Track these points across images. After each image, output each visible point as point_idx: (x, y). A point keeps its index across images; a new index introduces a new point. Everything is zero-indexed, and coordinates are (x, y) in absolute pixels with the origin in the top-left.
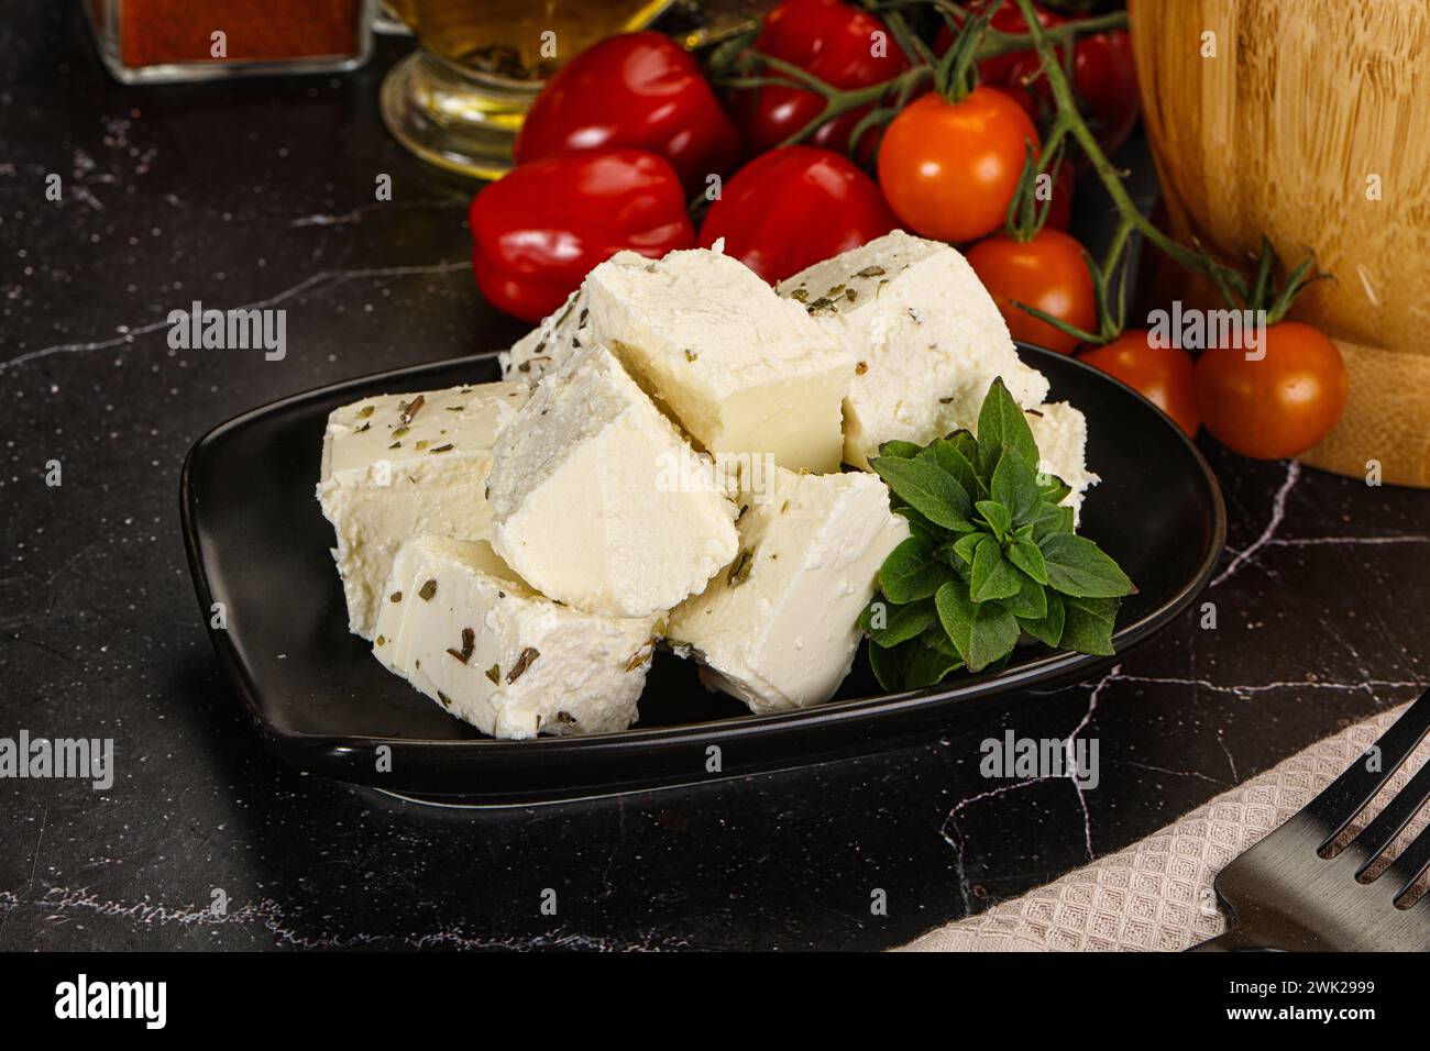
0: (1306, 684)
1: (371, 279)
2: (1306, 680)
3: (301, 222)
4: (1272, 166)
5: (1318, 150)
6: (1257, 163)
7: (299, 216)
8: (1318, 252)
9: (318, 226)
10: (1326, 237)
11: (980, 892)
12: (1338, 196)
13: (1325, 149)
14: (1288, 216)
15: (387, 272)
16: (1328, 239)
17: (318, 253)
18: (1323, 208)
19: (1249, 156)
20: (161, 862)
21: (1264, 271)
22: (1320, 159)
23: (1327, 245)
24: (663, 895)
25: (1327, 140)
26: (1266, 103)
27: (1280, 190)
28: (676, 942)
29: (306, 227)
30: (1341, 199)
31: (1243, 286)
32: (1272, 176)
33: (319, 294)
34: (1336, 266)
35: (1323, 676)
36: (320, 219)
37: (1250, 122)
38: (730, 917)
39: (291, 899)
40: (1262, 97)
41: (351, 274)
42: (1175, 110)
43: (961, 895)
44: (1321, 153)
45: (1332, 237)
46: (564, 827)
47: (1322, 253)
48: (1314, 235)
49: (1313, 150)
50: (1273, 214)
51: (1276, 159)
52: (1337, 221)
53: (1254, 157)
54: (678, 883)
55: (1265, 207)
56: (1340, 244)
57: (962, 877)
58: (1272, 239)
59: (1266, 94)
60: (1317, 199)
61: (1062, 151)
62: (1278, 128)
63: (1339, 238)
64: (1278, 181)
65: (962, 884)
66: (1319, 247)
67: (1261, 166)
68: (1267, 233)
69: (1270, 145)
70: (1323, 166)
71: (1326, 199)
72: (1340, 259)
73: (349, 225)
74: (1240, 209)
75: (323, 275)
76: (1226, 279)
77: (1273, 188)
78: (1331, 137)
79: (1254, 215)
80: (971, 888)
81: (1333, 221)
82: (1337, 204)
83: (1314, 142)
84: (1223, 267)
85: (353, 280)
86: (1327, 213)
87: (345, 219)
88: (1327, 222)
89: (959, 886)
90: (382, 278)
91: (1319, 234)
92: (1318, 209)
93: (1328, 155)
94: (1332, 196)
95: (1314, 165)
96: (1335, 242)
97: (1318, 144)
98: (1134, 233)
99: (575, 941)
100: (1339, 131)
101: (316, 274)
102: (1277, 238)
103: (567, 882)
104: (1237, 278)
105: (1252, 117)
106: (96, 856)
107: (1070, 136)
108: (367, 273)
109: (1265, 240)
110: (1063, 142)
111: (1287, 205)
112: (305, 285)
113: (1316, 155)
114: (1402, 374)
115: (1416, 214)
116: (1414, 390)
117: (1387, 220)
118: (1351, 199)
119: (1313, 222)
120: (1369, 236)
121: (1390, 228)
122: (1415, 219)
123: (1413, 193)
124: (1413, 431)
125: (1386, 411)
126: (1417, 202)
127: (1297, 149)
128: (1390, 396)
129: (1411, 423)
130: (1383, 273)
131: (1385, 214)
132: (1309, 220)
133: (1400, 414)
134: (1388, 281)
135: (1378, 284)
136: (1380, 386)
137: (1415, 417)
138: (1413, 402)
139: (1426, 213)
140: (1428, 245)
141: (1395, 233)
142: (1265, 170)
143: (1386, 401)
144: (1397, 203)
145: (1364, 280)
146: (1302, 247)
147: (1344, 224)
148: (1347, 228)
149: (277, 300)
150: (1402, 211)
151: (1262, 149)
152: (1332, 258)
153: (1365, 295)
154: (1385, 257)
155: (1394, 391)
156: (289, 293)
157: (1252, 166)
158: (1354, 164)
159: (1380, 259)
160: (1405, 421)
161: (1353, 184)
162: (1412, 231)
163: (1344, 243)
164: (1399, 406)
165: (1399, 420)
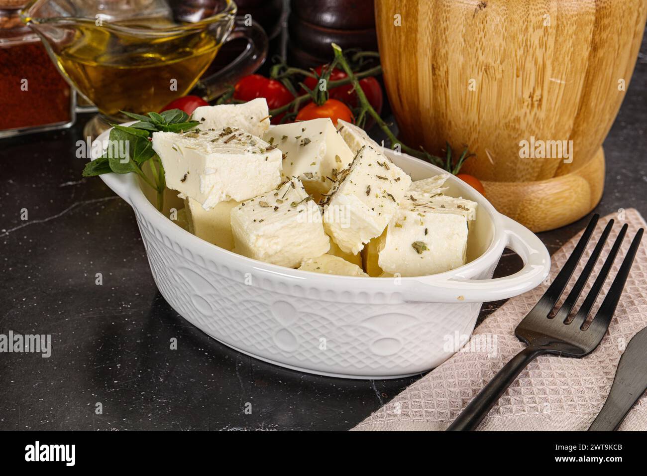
0: (489, 309)
1: (96, 203)
2: (489, 308)
3: (63, 185)
4: (449, 114)
5: (467, 104)
6: (443, 114)
7: (62, 183)
8: (469, 145)
9: (69, 185)
10: (472, 139)
11: (385, 395)
12: (476, 122)
13: (470, 104)
14: (457, 133)
15: (101, 200)
16: (473, 139)
17: (73, 195)
18: (471, 128)
19: (439, 111)
20: (69, 419)
21: (449, 156)
22: (468, 108)
23: (473, 142)
25: (470, 101)
26: (445, 89)
27: (453, 123)
28: (274, 426)
29: (65, 186)
30: (477, 124)
32: (448, 119)
33: (77, 210)
34: (477, 150)
35: (495, 306)
36: (70, 183)
37: (439, 98)
39: (122, 427)
40: (443, 87)
41: (87, 202)
42: (407, 98)
43: (377, 397)
44: (468, 106)
45: (475, 139)
46: (220, 390)
47: (471, 146)
48: (467, 139)
49: (465, 105)
50: (450, 133)
51: (450, 110)
52: (476, 132)
53: (441, 111)
54: (269, 405)
55: (447, 130)
57: (376, 391)
58: (450, 144)
59: (445, 86)
60: (468, 124)
61: (365, 119)
62: (451, 98)
63: (477, 138)
64: (452, 119)
65: (377, 393)
66: (469, 144)
67: (445, 115)
68: (448, 141)
69: (448, 106)
70: (469, 111)
71: (472, 124)
72: (478, 147)
73: (81, 184)
74: (436, 133)
75: (76, 204)
76: (435, 160)
77: (450, 123)
78: (472, 99)
79: (443, 135)
80: (381, 394)
81: (475, 133)
82: (476, 126)
83: (465, 102)
84: (433, 156)
85: (89, 204)
86: (472, 129)
87: (80, 182)
88: (472, 133)
89: (376, 394)
90: (100, 202)
91: (469, 139)
92: (468, 128)
93: (471, 108)
94: (474, 123)
95: (466, 111)
96: (476, 141)
97: (467, 101)
99: (235, 430)
100: (475, 96)
101: (74, 203)
102: (452, 142)
103: (226, 409)
104: (439, 159)
105: (440, 96)
106: (43, 420)
107: (367, 113)
108: (93, 201)
109: (448, 145)
110: (365, 115)
111: (456, 129)
112: (70, 208)
113: (466, 107)
114: (505, 191)
115: (507, 126)
116: (510, 196)
117: (496, 129)
118: (481, 123)
119: (467, 134)
120: (489, 136)
121: (498, 131)
122: (507, 128)
123: (505, 117)
124: (511, 212)
125: (500, 205)
126: (507, 120)
127: (459, 106)
128: (501, 200)
129: (510, 208)
130: (495, 151)
131: (495, 127)
132: (465, 134)
133: (505, 206)
134: (497, 154)
135: (494, 156)
136: (497, 196)
137: (511, 207)
138: (510, 201)
139: (511, 124)
140: (512, 137)
141: (499, 134)
142: (446, 116)
143: (499, 202)
144: (499, 122)
145: (488, 154)
146: (463, 144)
147: (479, 133)
148: (480, 134)
149: (61, 214)
150: (501, 125)
151: (444, 107)
152: (475, 147)
153: (488, 160)
154: (496, 144)
155: (502, 197)
156: (65, 211)
157: (441, 115)
158: (482, 109)
159: (494, 146)
160: (507, 209)
161: (482, 116)
162: (506, 133)
163: (479, 141)
164: (505, 203)
165: (505, 208)
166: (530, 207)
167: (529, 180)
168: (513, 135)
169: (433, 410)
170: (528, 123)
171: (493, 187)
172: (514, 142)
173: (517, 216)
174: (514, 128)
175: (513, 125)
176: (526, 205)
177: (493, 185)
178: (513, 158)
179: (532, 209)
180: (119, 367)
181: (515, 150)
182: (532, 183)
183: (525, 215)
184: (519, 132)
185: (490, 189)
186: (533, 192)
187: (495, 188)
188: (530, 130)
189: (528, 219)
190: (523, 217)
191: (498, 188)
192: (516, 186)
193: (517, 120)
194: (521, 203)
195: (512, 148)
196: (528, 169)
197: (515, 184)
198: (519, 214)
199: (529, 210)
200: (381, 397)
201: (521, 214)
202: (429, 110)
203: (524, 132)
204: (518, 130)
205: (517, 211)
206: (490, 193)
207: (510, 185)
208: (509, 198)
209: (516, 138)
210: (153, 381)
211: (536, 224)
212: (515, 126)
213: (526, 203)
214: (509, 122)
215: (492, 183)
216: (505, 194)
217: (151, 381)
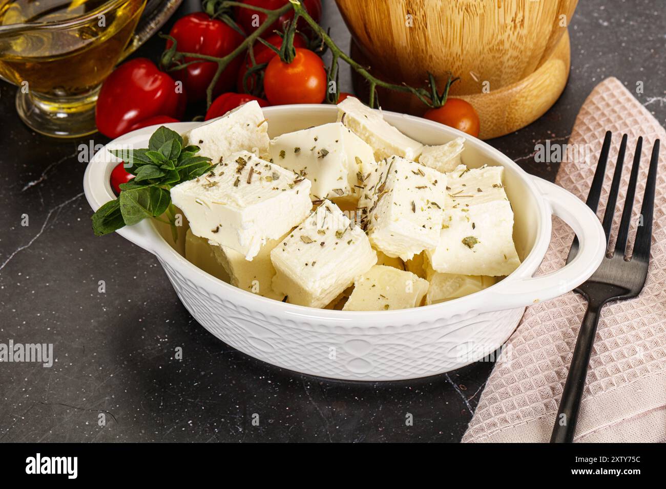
1: (70, 205)
3: (26, 188)
4: (429, 50)
5: (449, 40)
6: (423, 50)
7: (23, 185)
9: (32, 187)
10: (455, 67)
11: (463, 387)
12: (459, 52)
13: (452, 40)
14: (439, 64)
15: (74, 199)
17: (42, 201)
18: (454, 58)
19: (418, 48)
21: (434, 86)
23: (456, 69)
24: (356, 440)
25: (452, 36)
26: (423, 30)
27: (434, 57)
29: (29, 190)
30: (461, 54)
31: (428, 94)
32: (429, 54)
33: (56, 220)
34: (461, 74)
36: (32, 184)
37: (417, 38)
38: (385, 439)
40: (421, 29)
41: (61, 206)
42: (378, 37)
43: (457, 391)
44: (450, 42)
45: (458, 66)
47: (454, 72)
48: (451, 67)
50: (432, 65)
51: (431, 47)
52: (460, 61)
53: (420, 48)
54: (358, 432)
55: (428, 62)
56: (461, 68)
57: (453, 383)
58: (432, 72)
59: (423, 27)
60: (451, 56)
63: (461, 66)
64: (433, 54)
65: (455, 386)
66: (453, 71)
67: (425, 51)
68: (430, 71)
69: (428, 43)
71: (455, 56)
72: (462, 72)
73: (44, 182)
74: (415, 65)
75: (51, 212)
76: (420, 93)
77: (431, 57)
78: (454, 35)
79: (423, 66)
80: (459, 387)
81: (458, 61)
82: (459, 56)
83: (447, 38)
84: (417, 89)
85: (63, 208)
86: (455, 59)
87: (41, 179)
88: (456, 62)
89: (454, 388)
90: (74, 202)
91: (453, 67)
92: (452, 59)
93: (453, 42)
95: (448, 45)
96: (459, 67)
97: (449, 38)
98: (377, 87)
100: (457, 32)
101: (48, 212)
102: (434, 71)
104: (424, 92)
105: (418, 36)
109: (429, 74)
111: (438, 61)
112: (47, 220)
113: (448, 42)
114: (490, 99)
115: (491, 50)
116: (497, 103)
117: (480, 55)
118: (465, 52)
119: (450, 64)
120: (473, 62)
121: (482, 57)
122: (491, 52)
123: (489, 43)
124: (500, 117)
125: (488, 114)
126: (491, 46)
127: (440, 42)
128: (488, 109)
129: (498, 115)
130: (480, 72)
131: (479, 54)
132: (448, 63)
133: (493, 114)
134: (482, 73)
135: (478, 75)
136: (484, 107)
137: (499, 112)
138: (497, 108)
139: (495, 47)
140: (496, 57)
141: (483, 58)
142: (427, 52)
143: (487, 111)
144: (483, 49)
145: (472, 75)
146: (446, 72)
147: (463, 60)
148: (464, 62)
149: (42, 231)
150: (485, 50)
151: (424, 45)
152: (459, 73)
153: (473, 80)
154: (480, 66)
155: (489, 106)
156: (44, 226)
157: (421, 52)
158: (465, 42)
159: (479, 68)
160: (496, 115)
161: (465, 48)
162: (490, 56)
163: (463, 67)
164: (492, 111)
165: (494, 116)
166: (517, 108)
167: (513, 83)
168: (497, 55)
169: (527, 407)
170: (511, 42)
171: (478, 99)
172: (499, 61)
173: (506, 119)
174: (499, 50)
175: (498, 48)
176: (513, 107)
177: (478, 97)
178: (498, 73)
179: (519, 109)
180: (191, 425)
181: (499, 66)
182: (515, 85)
183: (513, 116)
184: (504, 52)
185: (476, 101)
186: (517, 93)
187: (481, 99)
188: (514, 47)
189: (516, 119)
190: (512, 118)
191: (483, 99)
192: (500, 92)
193: (502, 42)
194: (508, 107)
195: (497, 65)
196: (512, 76)
197: (499, 90)
198: (507, 117)
199: (516, 110)
200: (460, 390)
201: (510, 116)
202: (406, 47)
203: (508, 50)
204: (502, 50)
205: (505, 115)
206: (476, 105)
207: (495, 93)
208: (497, 105)
209: (500, 57)
210: (233, 433)
211: (524, 120)
212: (499, 48)
213: (513, 105)
214: (493, 46)
215: (477, 95)
216: (492, 103)
217: (231, 433)
